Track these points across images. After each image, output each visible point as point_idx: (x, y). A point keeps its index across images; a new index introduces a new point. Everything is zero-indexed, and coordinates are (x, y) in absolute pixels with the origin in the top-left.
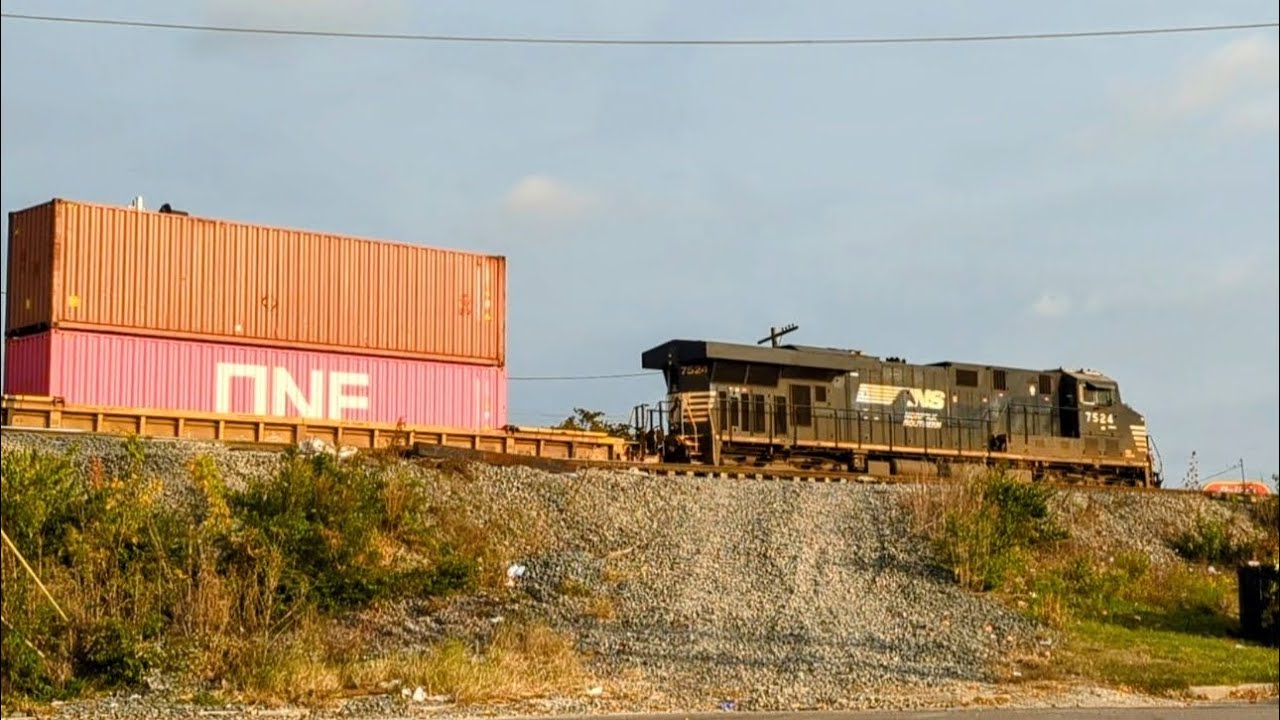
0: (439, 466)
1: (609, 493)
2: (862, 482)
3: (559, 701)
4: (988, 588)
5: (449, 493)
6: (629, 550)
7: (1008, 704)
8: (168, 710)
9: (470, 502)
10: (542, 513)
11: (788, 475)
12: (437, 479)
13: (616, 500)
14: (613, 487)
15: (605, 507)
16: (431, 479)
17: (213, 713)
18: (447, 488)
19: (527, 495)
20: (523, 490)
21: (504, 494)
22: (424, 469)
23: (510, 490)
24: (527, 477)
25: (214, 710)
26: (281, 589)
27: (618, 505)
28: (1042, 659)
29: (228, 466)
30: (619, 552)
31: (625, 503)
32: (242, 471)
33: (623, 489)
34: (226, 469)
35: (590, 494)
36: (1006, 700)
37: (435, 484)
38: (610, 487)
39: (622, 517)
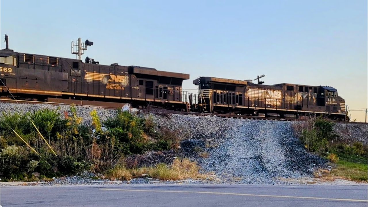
0: (160, 114)
1: (208, 123)
2: (281, 120)
3: (190, 180)
4: (314, 151)
5: (163, 122)
6: (213, 139)
7: (316, 184)
8: (83, 181)
9: (169, 125)
10: (189, 128)
11: (260, 118)
12: (160, 118)
13: (210, 125)
14: (209, 121)
15: (207, 127)
16: (158, 118)
17: (96, 182)
18: (162, 121)
19: (185, 123)
20: (184, 122)
21: (178, 123)
22: (156, 115)
23: (180, 122)
24: (185, 118)
25: (96, 181)
26: (115, 148)
27: (210, 126)
28: (328, 171)
29: (102, 114)
30: (210, 139)
31: (212, 125)
32: (106, 115)
33: (212, 122)
34: (102, 115)
35: (202, 123)
36: (315, 183)
37: (159, 120)
38: (208, 121)
39: (211, 129)
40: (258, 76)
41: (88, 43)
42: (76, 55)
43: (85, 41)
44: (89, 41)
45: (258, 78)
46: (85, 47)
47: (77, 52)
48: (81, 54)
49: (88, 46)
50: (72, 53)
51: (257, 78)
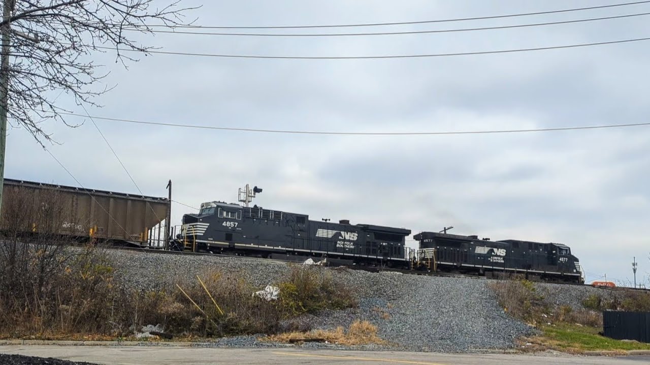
40: (445, 228)
41: (257, 190)
42: (243, 203)
43: (254, 187)
44: (258, 188)
45: (445, 230)
46: (253, 195)
47: (245, 199)
48: (249, 202)
49: (257, 193)
50: (239, 201)
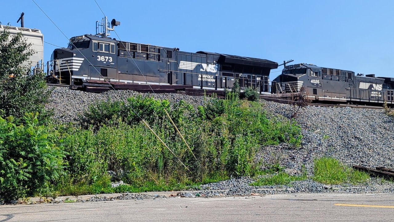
47: (103, 33)
51: (283, 63)
